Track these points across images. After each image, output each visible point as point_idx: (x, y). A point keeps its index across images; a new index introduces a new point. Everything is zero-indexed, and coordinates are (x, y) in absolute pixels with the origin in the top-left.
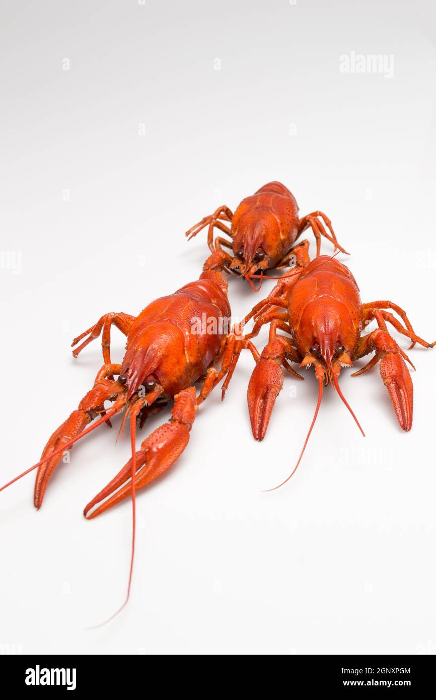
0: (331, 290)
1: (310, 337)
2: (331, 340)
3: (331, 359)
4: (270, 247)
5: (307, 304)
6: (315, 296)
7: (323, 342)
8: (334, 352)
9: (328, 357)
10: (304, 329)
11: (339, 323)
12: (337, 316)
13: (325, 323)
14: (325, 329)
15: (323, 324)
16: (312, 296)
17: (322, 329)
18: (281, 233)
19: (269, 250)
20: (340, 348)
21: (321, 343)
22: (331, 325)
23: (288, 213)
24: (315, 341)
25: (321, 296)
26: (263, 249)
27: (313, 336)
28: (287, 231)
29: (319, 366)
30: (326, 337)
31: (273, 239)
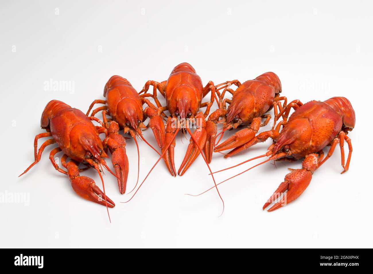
0: (126, 94)
1: (124, 118)
2: (134, 119)
3: (137, 127)
4: (244, 116)
5: (118, 103)
6: (121, 98)
7: (131, 120)
8: (137, 124)
9: (135, 127)
10: (120, 115)
11: (135, 110)
12: (134, 107)
13: (129, 111)
14: (130, 114)
15: (129, 112)
16: (119, 99)
17: (129, 114)
18: (254, 108)
19: (243, 117)
20: (139, 121)
21: (130, 121)
22: (132, 112)
23: (263, 97)
24: (127, 120)
25: (123, 98)
26: (239, 116)
27: (125, 118)
28: (259, 108)
29: (132, 131)
30: (132, 117)
31: (248, 112)
